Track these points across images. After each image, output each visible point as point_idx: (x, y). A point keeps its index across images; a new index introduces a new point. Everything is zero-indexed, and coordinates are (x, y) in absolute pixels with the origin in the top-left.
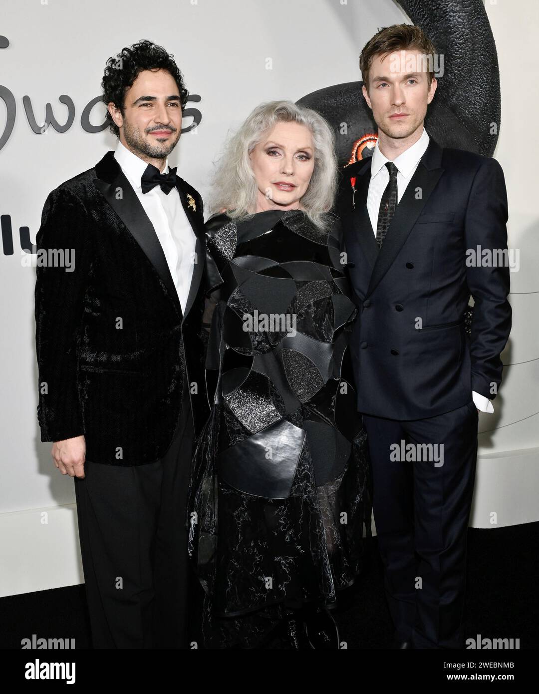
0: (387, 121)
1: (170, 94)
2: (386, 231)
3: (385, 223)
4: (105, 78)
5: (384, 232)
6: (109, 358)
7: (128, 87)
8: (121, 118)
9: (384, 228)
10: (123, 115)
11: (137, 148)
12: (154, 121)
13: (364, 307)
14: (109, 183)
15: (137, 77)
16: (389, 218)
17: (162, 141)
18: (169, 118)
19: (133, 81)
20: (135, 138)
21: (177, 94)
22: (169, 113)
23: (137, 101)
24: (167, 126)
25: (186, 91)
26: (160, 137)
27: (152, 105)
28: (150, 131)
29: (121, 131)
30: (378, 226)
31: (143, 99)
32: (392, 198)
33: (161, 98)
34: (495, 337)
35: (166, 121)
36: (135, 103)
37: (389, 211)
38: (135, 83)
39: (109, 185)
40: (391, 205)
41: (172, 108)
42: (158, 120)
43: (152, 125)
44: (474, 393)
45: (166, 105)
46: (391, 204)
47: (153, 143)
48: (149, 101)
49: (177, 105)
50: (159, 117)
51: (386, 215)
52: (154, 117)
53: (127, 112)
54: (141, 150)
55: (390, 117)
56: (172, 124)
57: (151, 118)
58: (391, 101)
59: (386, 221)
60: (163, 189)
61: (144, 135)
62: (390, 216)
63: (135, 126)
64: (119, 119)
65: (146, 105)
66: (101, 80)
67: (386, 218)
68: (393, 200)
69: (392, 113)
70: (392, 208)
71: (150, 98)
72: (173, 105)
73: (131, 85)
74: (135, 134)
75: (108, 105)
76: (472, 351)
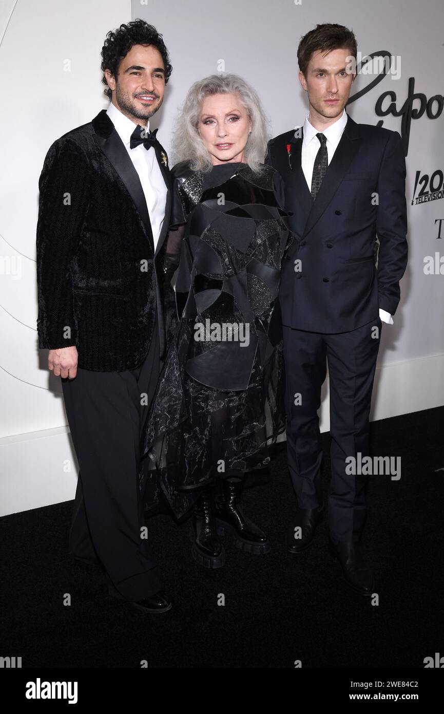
0: (322, 104)
1: (156, 66)
2: (319, 186)
3: (319, 180)
4: (104, 48)
5: (317, 188)
6: (98, 284)
7: (123, 57)
8: (114, 83)
9: (318, 184)
10: (116, 80)
11: (126, 109)
12: (141, 87)
13: (300, 246)
14: (105, 138)
15: (130, 49)
16: (322, 177)
17: (146, 105)
18: (153, 86)
19: (127, 52)
20: (124, 101)
21: (162, 67)
22: (154, 82)
23: (129, 69)
24: (152, 93)
25: (170, 66)
26: (144, 102)
27: (140, 74)
28: (136, 95)
29: (114, 94)
30: (312, 182)
31: (134, 68)
32: (323, 161)
33: (149, 69)
34: (396, 268)
35: (151, 88)
36: (127, 71)
37: (322, 171)
38: (128, 54)
39: (105, 140)
40: (323, 167)
41: (157, 78)
42: (144, 87)
43: (139, 90)
44: (381, 310)
45: (152, 75)
46: (323, 165)
47: (139, 106)
48: (138, 70)
49: (161, 77)
50: (146, 84)
51: (318, 174)
52: (142, 84)
53: (120, 78)
54: (129, 111)
55: (325, 101)
56: (156, 92)
57: (138, 85)
58: (327, 89)
59: (320, 179)
60: (145, 146)
61: (131, 98)
62: (322, 175)
63: (125, 90)
64: (113, 84)
65: (135, 73)
66: (101, 50)
67: (319, 176)
68: (324, 163)
69: (328, 98)
70: (324, 169)
71: (139, 68)
72: (158, 76)
73: (125, 55)
74: (124, 97)
75: (104, 71)
76: (379, 278)
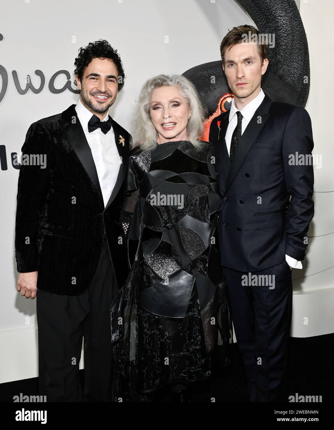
1: (109, 74)
9: (234, 152)
10: (81, 83)
11: (87, 104)
15: (91, 61)
17: (101, 103)
19: (89, 63)
21: (114, 75)
23: (89, 75)
24: (105, 93)
26: (99, 100)
27: (97, 79)
28: (93, 94)
30: (231, 151)
31: (92, 75)
32: (238, 133)
33: (103, 76)
34: (300, 221)
35: (103, 90)
36: (87, 77)
37: (236, 142)
38: (89, 65)
39: (67, 124)
41: (110, 83)
42: (98, 89)
43: (95, 90)
45: (106, 80)
46: (238, 137)
47: (95, 103)
49: (114, 82)
50: (100, 87)
52: (97, 86)
53: (84, 80)
56: (109, 92)
57: (95, 86)
58: (236, 76)
60: (102, 130)
61: (89, 96)
62: (237, 145)
65: (93, 78)
66: (74, 61)
67: (235, 146)
68: (239, 135)
69: (237, 83)
70: (238, 140)
71: (96, 75)
72: (111, 81)
73: (87, 65)
74: (85, 95)
